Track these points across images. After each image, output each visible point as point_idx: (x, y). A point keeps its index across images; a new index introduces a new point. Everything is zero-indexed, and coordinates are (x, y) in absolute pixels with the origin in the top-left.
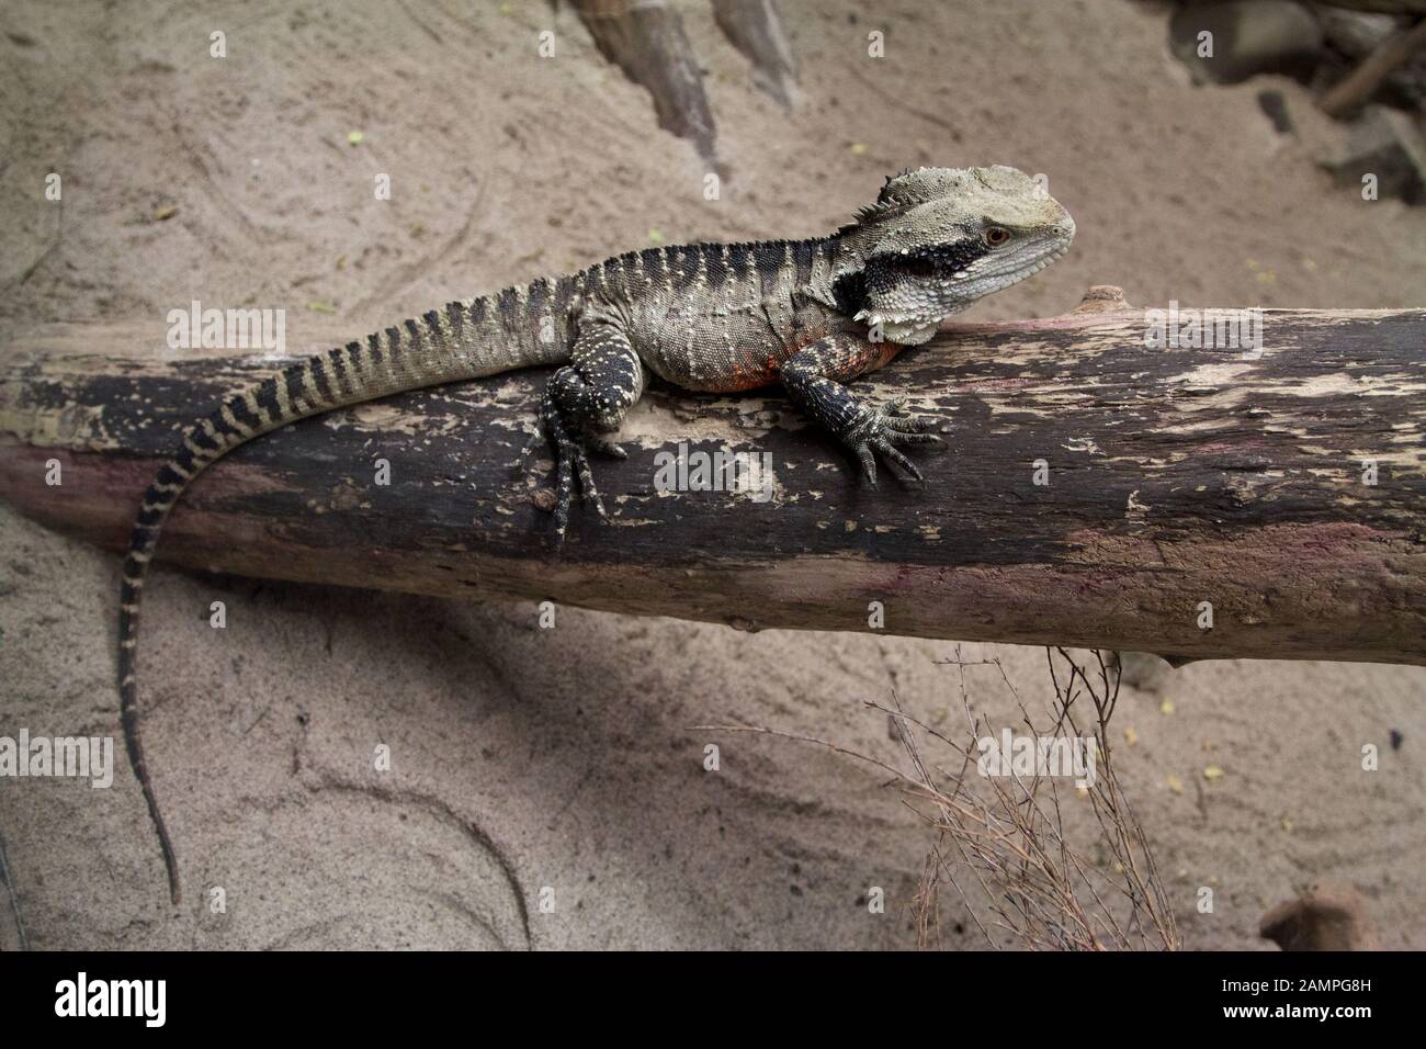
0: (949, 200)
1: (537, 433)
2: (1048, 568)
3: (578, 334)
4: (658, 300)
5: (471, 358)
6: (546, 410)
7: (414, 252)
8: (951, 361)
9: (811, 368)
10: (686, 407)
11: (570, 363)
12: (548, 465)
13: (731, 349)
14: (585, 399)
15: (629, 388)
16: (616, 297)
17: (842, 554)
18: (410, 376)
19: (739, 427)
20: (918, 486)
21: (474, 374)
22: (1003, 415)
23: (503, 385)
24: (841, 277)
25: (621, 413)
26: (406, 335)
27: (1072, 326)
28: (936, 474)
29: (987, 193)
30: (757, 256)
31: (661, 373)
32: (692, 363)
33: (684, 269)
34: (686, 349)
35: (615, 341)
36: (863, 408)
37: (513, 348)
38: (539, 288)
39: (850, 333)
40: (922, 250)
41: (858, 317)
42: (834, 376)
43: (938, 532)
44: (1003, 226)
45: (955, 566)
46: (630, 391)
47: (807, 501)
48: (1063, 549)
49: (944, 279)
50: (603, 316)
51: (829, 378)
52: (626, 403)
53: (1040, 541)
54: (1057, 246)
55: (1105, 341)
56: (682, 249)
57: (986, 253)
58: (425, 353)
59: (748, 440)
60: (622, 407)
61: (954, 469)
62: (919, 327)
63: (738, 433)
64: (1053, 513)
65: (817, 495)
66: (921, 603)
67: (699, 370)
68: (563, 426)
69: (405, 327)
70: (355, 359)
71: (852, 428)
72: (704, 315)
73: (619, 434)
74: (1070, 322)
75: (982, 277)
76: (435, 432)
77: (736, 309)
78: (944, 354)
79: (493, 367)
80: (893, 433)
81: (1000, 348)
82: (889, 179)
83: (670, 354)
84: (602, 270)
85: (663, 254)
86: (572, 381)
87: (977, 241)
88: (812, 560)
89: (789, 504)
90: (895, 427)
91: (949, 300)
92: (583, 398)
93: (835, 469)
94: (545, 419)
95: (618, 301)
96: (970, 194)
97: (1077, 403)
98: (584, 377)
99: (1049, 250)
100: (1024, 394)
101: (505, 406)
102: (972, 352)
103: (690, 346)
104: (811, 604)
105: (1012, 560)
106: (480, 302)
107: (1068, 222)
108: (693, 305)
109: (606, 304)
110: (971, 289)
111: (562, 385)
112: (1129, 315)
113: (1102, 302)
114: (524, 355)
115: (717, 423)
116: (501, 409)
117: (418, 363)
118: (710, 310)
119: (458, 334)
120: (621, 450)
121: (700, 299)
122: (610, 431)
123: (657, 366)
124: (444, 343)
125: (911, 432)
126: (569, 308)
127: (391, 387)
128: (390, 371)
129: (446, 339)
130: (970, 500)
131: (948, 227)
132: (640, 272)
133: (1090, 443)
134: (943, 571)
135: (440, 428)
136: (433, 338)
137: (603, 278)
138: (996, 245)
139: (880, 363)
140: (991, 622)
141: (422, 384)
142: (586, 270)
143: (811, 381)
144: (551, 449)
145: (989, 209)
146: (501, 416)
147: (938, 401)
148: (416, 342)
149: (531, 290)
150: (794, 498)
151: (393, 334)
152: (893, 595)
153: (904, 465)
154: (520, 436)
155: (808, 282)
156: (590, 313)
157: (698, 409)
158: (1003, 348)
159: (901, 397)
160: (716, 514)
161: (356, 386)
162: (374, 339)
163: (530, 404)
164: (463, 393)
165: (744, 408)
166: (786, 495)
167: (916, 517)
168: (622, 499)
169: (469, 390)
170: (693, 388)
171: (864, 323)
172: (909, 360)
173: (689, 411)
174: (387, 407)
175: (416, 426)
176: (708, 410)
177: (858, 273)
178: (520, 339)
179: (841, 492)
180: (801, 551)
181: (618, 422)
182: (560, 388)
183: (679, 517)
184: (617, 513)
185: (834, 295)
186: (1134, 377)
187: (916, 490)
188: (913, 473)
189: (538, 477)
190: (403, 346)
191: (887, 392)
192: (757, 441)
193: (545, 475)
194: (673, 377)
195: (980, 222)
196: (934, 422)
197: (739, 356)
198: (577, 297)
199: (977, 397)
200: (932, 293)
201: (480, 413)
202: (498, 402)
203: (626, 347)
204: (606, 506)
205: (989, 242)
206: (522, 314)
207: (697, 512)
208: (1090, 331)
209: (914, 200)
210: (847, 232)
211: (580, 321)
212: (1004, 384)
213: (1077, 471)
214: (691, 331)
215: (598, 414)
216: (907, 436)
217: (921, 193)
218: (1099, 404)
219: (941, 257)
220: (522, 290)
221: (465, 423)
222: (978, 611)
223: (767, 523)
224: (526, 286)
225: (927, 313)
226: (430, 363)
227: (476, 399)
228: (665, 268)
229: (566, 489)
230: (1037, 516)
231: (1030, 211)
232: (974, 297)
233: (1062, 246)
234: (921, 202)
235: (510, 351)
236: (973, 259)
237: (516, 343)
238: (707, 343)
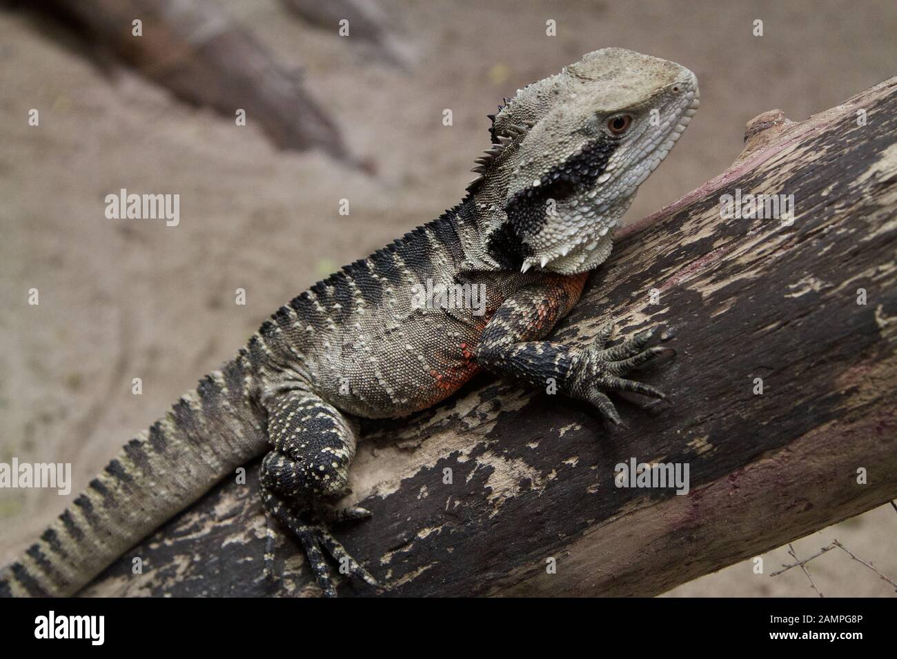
0: (555, 111)
1: (271, 533)
2: (834, 425)
3: (267, 414)
4: (327, 344)
5: (173, 490)
6: (270, 505)
7: (80, 406)
8: (641, 265)
9: (503, 340)
10: (406, 435)
11: (270, 447)
12: (298, 560)
13: (420, 358)
14: (300, 477)
15: (338, 444)
16: (287, 360)
17: (627, 509)
18: (120, 537)
19: (468, 431)
20: (666, 405)
21: (182, 504)
22: (714, 294)
23: (218, 501)
24: (490, 236)
25: (343, 474)
26: (96, 498)
27: (744, 172)
28: (678, 385)
29: (590, 86)
30: (402, 254)
31: (365, 414)
32: (389, 391)
33: (339, 301)
34: (377, 379)
35: (305, 405)
36: (574, 353)
37: (210, 460)
38: (207, 387)
39: (527, 287)
40: (552, 174)
41: (525, 267)
42: (531, 336)
43: (709, 441)
44: (618, 111)
45: (742, 467)
46: (341, 447)
47: (566, 473)
48: (838, 398)
49: (590, 190)
50: (283, 385)
51: (527, 340)
52: (342, 462)
53: (812, 401)
54: (685, 103)
55: (781, 172)
56: (327, 282)
57: (617, 146)
58: (124, 506)
59: (481, 439)
60: (340, 467)
61: (693, 371)
62: (591, 247)
63: (468, 437)
64: (809, 368)
65: (572, 462)
66: (731, 521)
67: (399, 394)
68: (294, 514)
69: (92, 490)
70: (56, 547)
71: (573, 379)
72: (378, 338)
73: (353, 496)
74: (741, 169)
75: (626, 170)
76: (171, 582)
77: (406, 316)
78: (631, 261)
79: (199, 488)
80: (615, 365)
81: (682, 229)
82: (492, 118)
83: (364, 392)
84: (260, 340)
85: (312, 296)
86: (280, 464)
87: (602, 138)
88: (601, 530)
89: (550, 485)
90: (615, 358)
91: (605, 207)
92: (298, 477)
93: (578, 428)
94: (273, 515)
95: (290, 363)
96: (573, 96)
97: (781, 246)
98: (289, 455)
99: (679, 110)
100: (725, 264)
101: (229, 522)
102: (657, 246)
103: (378, 374)
104: (626, 575)
105: (795, 434)
106: (155, 430)
107: (686, 74)
108: (363, 332)
109: (280, 371)
110: (622, 185)
111: (272, 473)
112: (797, 133)
113: (763, 133)
114: (225, 461)
115: (443, 437)
116: (226, 527)
117: (121, 521)
118: (382, 330)
119: (148, 471)
120: (361, 510)
121: (367, 322)
122: (343, 496)
123: (358, 409)
124: (138, 488)
125: (632, 355)
126: (246, 393)
127: (106, 558)
128: (97, 542)
129: (138, 483)
130: (723, 394)
131: (566, 139)
132: (297, 324)
133: (812, 281)
134: (733, 478)
135: (174, 576)
136: (125, 488)
137: (264, 347)
138: (623, 132)
139: (572, 301)
140: (810, 506)
141: (136, 539)
142: (245, 347)
143: (511, 351)
144: (293, 544)
145: (596, 102)
146: (229, 534)
147: (646, 311)
148: (110, 500)
149: (201, 393)
150: (552, 476)
151: (82, 502)
152: (699, 526)
153: (640, 391)
154: (258, 544)
155: (464, 258)
156: (269, 389)
157: (418, 433)
158: (686, 227)
159: (608, 324)
160: (485, 529)
161: (70, 574)
162: (66, 517)
163: (252, 507)
164: (182, 529)
165: (463, 409)
166: (543, 477)
167: (679, 437)
168: (386, 559)
169: (186, 523)
170: (404, 414)
171: (534, 269)
172: (600, 284)
173: (411, 439)
174: (110, 580)
175: (149, 585)
176: (428, 429)
177: (504, 225)
178: (212, 448)
179: (594, 447)
180: (585, 526)
181: (346, 483)
182: (272, 478)
183: (450, 550)
184: (389, 576)
185: (494, 257)
186: (825, 193)
187: (664, 410)
188: (653, 395)
189: (293, 577)
190: (99, 510)
191: (593, 326)
192: (489, 436)
193: (299, 572)
194: (377, 413)
195: (595, 118)
196: (649, 334)
197: (431, 362)
198: (248, 379)
199: (681, 288)
200: (586, 209)
201: (207, 540)
202: (220, 520)
203: (318, 405)
204: (373, 573)
205: (615, 133)
206: (202, 420)
207: (465, 536)
208: (763, 169)
209: (523, 128)
210: (475, 189)
211: (262, 400)
212: (703, 262)
213: (813, 315)
214: (373, 359)
215: (320, 486)
216: (630, 361)
217: (527, 117)
218: (803, 238)
219: (575, 171)
220: (191, 396)
221: (197, 558)
222: (789, 502)
223: (538, 514)
224: (194, 391)
225: (591, 231)
226: (133, 514)
227: (196, 528)
228: (320, 309)
229: (325, 576)
230: (794, 379)
231: (641, 83)
232: (629, 192)
233: (691, 100)
234: (531, 126)
235: (211, 463)
236: (607, 158)
237: (210, 452)
238: (393, 363)
